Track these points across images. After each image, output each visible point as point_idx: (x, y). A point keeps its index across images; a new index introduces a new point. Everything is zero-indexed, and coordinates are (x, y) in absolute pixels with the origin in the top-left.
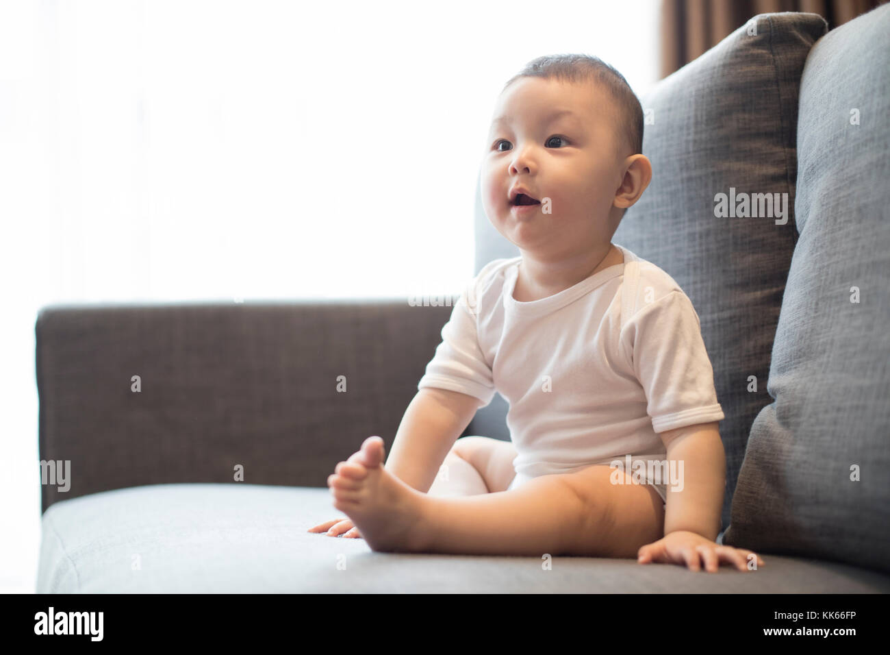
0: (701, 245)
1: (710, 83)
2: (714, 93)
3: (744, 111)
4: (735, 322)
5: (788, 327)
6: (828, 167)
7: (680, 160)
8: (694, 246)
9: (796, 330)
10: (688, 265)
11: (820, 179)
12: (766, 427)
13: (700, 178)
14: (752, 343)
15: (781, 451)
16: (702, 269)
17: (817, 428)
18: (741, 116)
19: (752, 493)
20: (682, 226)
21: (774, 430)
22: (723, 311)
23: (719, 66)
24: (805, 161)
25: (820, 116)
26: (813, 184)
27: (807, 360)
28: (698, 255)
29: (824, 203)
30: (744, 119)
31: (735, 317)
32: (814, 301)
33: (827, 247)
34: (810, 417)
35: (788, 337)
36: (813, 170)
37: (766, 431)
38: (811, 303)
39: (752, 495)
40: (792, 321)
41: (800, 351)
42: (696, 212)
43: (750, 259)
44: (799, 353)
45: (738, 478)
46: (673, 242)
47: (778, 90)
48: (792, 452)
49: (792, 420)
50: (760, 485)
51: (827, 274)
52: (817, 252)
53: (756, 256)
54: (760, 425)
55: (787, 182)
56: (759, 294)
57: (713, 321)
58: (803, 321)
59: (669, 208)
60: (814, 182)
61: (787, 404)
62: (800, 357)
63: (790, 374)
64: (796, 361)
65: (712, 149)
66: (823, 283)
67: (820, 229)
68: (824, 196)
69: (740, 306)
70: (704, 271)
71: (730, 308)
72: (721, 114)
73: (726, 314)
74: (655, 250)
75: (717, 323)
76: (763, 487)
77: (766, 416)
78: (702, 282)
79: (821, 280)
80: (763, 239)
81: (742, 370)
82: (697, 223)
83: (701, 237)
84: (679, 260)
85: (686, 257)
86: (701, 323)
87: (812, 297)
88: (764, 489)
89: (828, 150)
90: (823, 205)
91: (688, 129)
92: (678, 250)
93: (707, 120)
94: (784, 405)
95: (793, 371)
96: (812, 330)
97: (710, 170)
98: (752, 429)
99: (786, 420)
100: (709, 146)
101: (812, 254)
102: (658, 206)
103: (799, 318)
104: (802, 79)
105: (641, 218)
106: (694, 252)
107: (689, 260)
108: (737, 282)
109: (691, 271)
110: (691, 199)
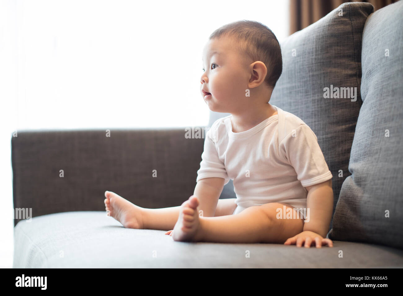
0: (318, 105)
1: (322, 33)
2: (325, 38)
3: (338, 46)
4: (333, 139)
5: (359, 142)
6: (378, 72)
7: (309, 67)
8: (315, 105)
9: (363, 143)
10: (312, 114)
11: (373, 77)
12: (350, 186)
13: (318, 75)
14: (340, 149)
15: (358, 196)
16: (318, 116)
17: (374, 187)
18: (336, 48)
19: (343, 215)
20: (309, 96)
21: (354, 187)
22: (328, 134)
23: (327, 26)
24: (366, 69)
25: (373, 49)
26: (370, 79)
27: (369, 157)
28: (316, 109)
29: (376, 87)
30: (338, 49)
31: (333, 137)
32: (372, 131)
33: (378, 107)
34: (371, 182)
35: (359, 146)
36: (370, 73)
37: (350, 188)
38: (370, 132)
39: (342, 216)
40: (361, 139)
41: (365, 152)
42: (316, 90)
43: (340, 111)
44: (365, 154)
45: (336, 208)
46: (305, 104)
47: (353, 37)
48: (362, 197)
49: (363, 183)
50: (347, 211)
51: (378, 119)
52: (372, 109)
53: (343, 110)
54: (346, 185)
55: (357, 77)
56: (344, 127)
57: (323, 139)
58: (366, 140)
59: (304, 88)
60: (370, 78)
61: (359, 176)
62: (365, 155)
63: (360, 163)
64: (363, 157)
65: (323, 62)
66: (376, 123)
67: (374, 99)
68: (376, 84)
69: (335, 132)
70: (319, 117)
71: (331, 133)
72: (328, 47)
73: (329, 136)
74: (297, 107)
75: (325, 140)
76: (348, 212)
77: (349, 181)
78: (318, 121)
79: (375, 122)
80: (346, 103)
81: (336, 160)
82: (316, 95)
83: (318, 101)
84: (308, 112)
85: (311, 110)
86: (318, 139)
87: (371, 129)
88: (349, 213)
89: (378, 64)
90: (375, 88)
91: (312, 53)
92: (307, 107)
93: (321, 50)
94: (358, 176)
95: (362, 161)
96: (371, 144)
97: (322, 72)
98: (342, 186)
99: (359, 183)
100: (322, 61)
101: (370, 110)
102: (298, 88)
103: (364, 138)
104: (363, 32)
105: (290, 93)
106: (315, 108)
107: (313, 111)
108: (334, 121)
109: (313, 116)
110: (313, 84)
